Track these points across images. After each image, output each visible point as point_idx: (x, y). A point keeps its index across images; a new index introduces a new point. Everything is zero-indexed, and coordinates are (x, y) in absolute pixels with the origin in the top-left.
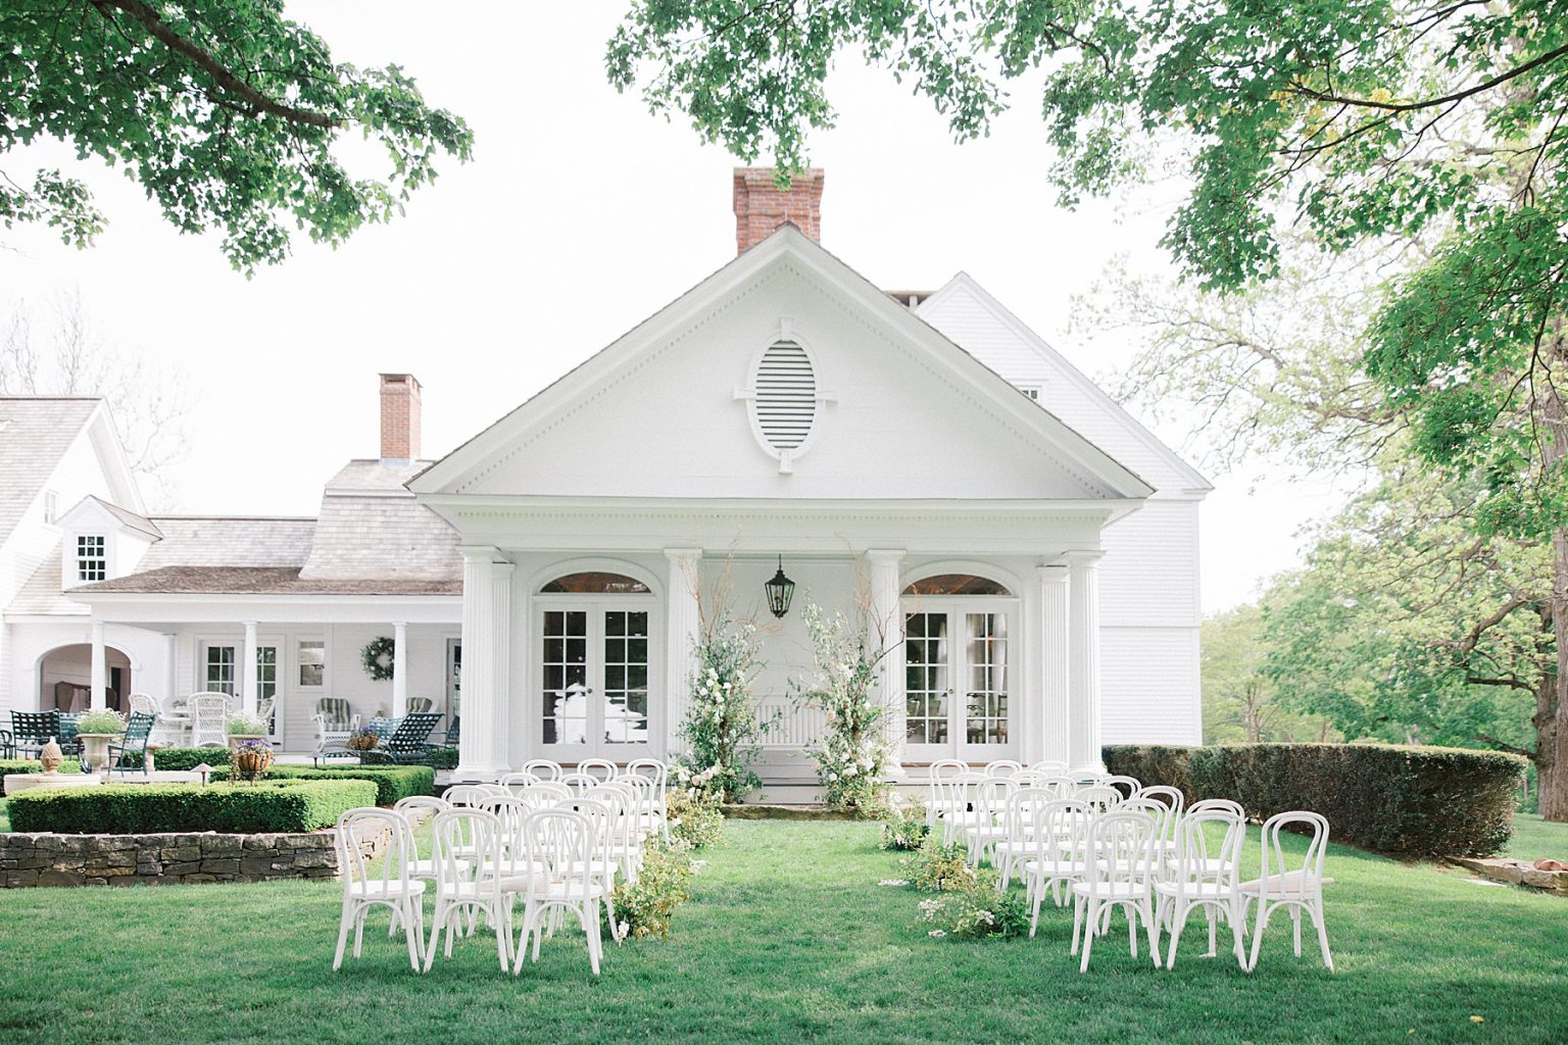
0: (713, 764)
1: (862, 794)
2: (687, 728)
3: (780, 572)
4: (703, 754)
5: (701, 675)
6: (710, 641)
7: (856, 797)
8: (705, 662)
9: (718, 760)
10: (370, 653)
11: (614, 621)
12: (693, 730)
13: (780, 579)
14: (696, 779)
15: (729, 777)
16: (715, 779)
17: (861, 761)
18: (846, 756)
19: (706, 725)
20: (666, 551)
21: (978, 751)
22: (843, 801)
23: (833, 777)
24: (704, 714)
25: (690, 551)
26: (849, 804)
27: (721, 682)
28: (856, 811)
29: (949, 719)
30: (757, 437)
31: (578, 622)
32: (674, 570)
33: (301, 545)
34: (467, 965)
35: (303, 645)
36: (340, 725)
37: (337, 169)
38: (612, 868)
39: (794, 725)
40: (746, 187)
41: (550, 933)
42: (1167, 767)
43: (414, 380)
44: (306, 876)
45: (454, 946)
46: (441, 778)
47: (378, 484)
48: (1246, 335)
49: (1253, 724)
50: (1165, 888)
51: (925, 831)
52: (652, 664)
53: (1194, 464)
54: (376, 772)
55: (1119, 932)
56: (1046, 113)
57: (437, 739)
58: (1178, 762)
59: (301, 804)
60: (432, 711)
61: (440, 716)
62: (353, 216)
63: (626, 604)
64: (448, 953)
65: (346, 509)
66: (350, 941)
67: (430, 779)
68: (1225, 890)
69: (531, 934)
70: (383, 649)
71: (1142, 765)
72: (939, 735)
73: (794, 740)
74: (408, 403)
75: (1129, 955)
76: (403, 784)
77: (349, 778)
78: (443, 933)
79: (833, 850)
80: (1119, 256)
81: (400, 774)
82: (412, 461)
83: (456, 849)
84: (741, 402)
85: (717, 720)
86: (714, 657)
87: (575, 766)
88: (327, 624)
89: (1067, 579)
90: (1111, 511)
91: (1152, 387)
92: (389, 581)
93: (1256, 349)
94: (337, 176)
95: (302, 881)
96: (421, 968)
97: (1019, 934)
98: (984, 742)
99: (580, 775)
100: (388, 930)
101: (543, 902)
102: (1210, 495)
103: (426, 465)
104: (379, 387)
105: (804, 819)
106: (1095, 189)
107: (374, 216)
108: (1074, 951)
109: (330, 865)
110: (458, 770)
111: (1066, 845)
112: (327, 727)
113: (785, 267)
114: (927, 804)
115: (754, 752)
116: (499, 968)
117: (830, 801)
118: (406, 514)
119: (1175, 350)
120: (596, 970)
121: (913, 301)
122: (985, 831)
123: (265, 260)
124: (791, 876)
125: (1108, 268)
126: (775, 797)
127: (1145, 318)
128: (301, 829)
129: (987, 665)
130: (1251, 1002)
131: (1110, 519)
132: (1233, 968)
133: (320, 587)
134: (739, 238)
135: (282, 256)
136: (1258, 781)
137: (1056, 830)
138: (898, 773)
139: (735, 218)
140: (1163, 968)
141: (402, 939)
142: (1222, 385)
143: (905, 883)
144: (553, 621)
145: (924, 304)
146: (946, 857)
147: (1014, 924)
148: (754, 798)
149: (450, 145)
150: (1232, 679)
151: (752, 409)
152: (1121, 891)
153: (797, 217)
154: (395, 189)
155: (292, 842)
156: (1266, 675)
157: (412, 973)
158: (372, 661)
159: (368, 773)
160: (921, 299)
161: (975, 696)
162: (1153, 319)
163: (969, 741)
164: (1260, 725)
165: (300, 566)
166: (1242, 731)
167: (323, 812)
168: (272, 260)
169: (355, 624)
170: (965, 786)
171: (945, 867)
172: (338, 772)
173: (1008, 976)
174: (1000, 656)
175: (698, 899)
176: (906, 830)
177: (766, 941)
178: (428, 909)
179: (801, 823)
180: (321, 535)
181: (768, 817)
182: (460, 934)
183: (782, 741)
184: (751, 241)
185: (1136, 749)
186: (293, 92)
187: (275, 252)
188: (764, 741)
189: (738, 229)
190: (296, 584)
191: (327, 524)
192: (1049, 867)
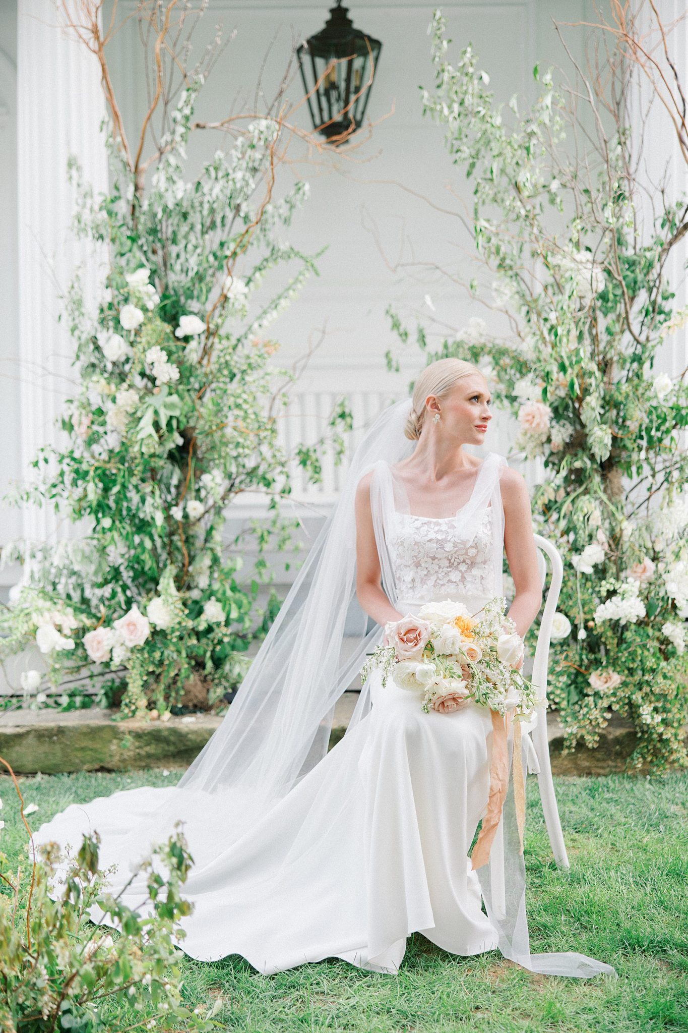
0: (155, 587)
2: (62, 474)
3: (339, 15)
5: (108, 296)
6: (137, 188)
7: (637, 697)
8: (122, 255)
9: (168, 574)
12: (81, 475)
13: (342, 38)
19: (121, 456)
24: (116, 421)
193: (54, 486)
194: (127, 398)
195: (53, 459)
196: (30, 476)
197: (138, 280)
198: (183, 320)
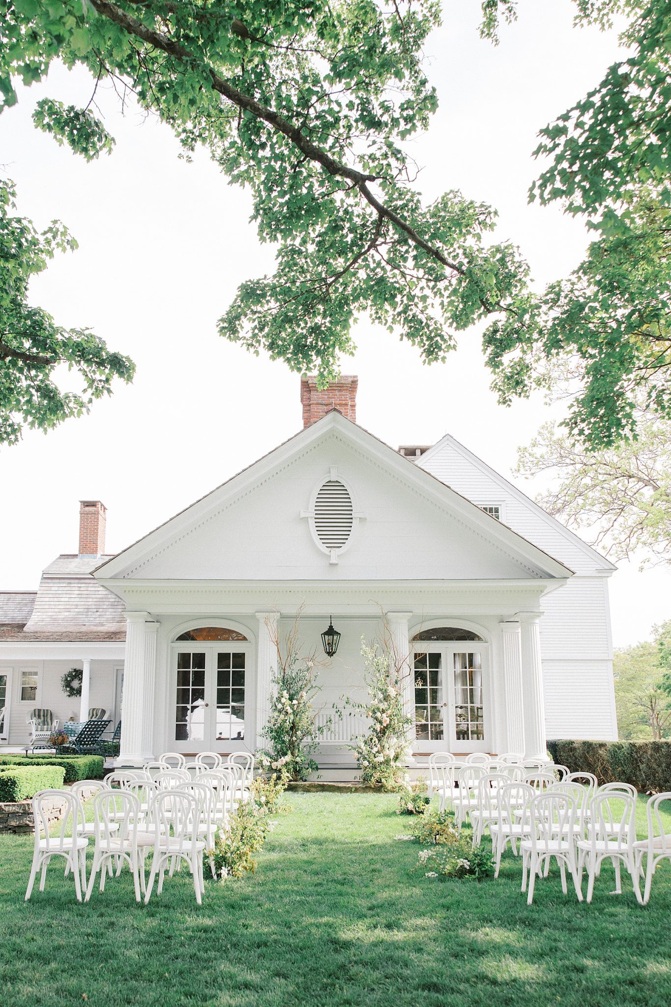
1: (387, 774)
2: (268, 731)
3: (331, 627)
4: (279, 747)
5: (278, 695)
6: (284, 673)
8: (281, 688)
10: (67, 679)
11: (223, 658)
12: (272, 732)
13: (331, 632)
14: (275, 765)
15: (297, 763)
16: (287, 764)
17: (387, 752)
18: (375, 750)
19: (280, 728)
20: (256, 614)
21: (464, 745)
22: (373, 779)
23: (366, 763)
24: (279, 721)
25: (272, 614)
26: (377, 782)
27: (291, 699)
28: (382, 786)
29: (444, 723)
30: (315, 541)
31: (200, 660)
32: (262, 625)
33: (27, 609)
34: (114, 897)
35: (24, 674)
36: (45, 727)
37: (52, 387)
38: (214, 828)
39: (341, 728)
40: (309, 388)
41: (171, 874)
42: (594, 755)
43: (102, 505)
44: (15, 832)
45: (107, 883)
46: (109, 763)
47: (76, 570)
48: (634, 471)
49: (656, 724)
50: (583, 844)
51: (427, 801)
52: (248, 688)
53: (603, 553)
54: (65, 760)
55: (555, 874)
56: (485, 350)
57: (107, 736)
58: (601, 752)
59: (14, 783)
60: (105, 718)
61: (109, 722)
62: (60, 413)
63: (230, 647)
64: (102, 888)
65: (55, 586)
66: (38, 879)
67: (101, 764)
68: (624, 846)
69: (157, 875)
70: (75, 677)
71: (576, 754)
72: (438, 735)
73: (341, 738)
74: (98, 519)
75: (561, 892)
76: (83, 768)
77: (47, 764)
78: (99, 874)
79: (365, 814)
80: (549, 423)
81: (82, 761)
82: (99, 555)
83: (111, 815)
84: (306, 519)
85: (288, 725)
86: (286, 683)
87: (194, 755)
88: (39, 660)
89: (520, 630)
90: (546, 587)
91: (574, 504)
92: (81, 633)
93: (640, 479)
94: (51, 392)
95: (12, 836)
96: (83, 899)
97: (487, 875)
98: (468, 739)
99: (197, 762)
100: (64, 871)
101: (165, 853)
102: (615, 573)
103: (107, 558)
104: (79, 510)
105: (347, 792)
106: (520, 393)
107: (72, 413)
108: (523, 889)
109: (31, 825)
110: (118, 759)
111: (519, 813)
112: (37, 728)
113: (332, 436)
114: (428, 783)
115: (315, 746)
116: (134, 899)
117: (364, 779)
118: (93, 589)
119: (587, 481)
120: (199, 901)
121: (418, 452)
122: (465, 802)
123: (6, 443)
124: (336, 833)
125: (542, 431)
126: (327, 777)
127: (568, 461)
128: (13, 800)
129: (468, 687)
130: (643, 928)
131: (546, 591)
132: (632, 902)
133: (37, 637)
134: (304, 418)
135: (16, 440)
136: (655, 766)
137: (513, 801)
138: (410, 760)
139: (302, 406)
140: (584, 902)
141: (71, 878)
142: (620, 502)
143: (412, 838)
144: (184, 659)
145: (424, 455)
146: (439, 820)
147: (483, 869)
148: (313, 777)
149: (121, 374)
150: (639, 693)
151: (312, 523)
152: (553, 846)
153: (340, 405)
154: (85, 398)
155: (7, 809)
156: (662, 690)
157: (76, 902)
158: (68, 684)
159: (60, 760)
160: (423, 451)
161: (461, 708)
162: (572, 462)
163: (458, 738)
164: (661, 724)
165: (25, 622)
166: (648, 729)
167: (28, 788)
168: (11, 443)
169: (59, 661)
170: (453, 769)
171: (439, 827)
172: (41, 760)
173: (477, 907)
174: (478, 681)
175: (272, 849)
176: (414, 800)
177: (316, 879)
178: (89, 857)
179: (345, 795)
180: (39, 603)
181: (323, 791)
182: (111, 874)
183: (333, 738)
184: (312, 420)
185: (572, 743)
186: (27, 344)
187: (12, 437)
188: (321, 739)
189: (304, 413)
190: (21, 634)
191: (43, 596)
192: (506, 829)
193: (266, 733)
194: (282, 716)
195: (266, 728)
196: (262, 731)
197: (284, 693)
198: (293, 701)
